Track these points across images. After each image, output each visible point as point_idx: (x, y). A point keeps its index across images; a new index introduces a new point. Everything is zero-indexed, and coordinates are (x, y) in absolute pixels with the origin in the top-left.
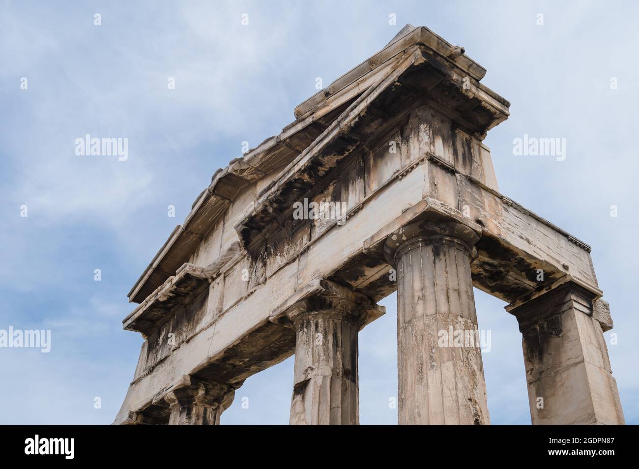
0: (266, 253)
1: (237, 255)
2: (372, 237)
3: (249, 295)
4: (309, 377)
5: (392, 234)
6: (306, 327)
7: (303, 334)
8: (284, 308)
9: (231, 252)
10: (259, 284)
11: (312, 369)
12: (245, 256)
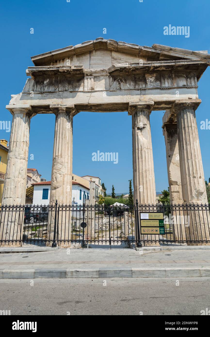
0: (120, 80)
1: (104, 74)
2: (179, 100)
3: (113, 91)
4: (145, 126)
5: (187, 103)
6: (143, 112)
7: (142, 113)
8: (138, 104)
9: (102, 71)
10: (117, 89)
11: (146, 125)
12: (107, 75)
